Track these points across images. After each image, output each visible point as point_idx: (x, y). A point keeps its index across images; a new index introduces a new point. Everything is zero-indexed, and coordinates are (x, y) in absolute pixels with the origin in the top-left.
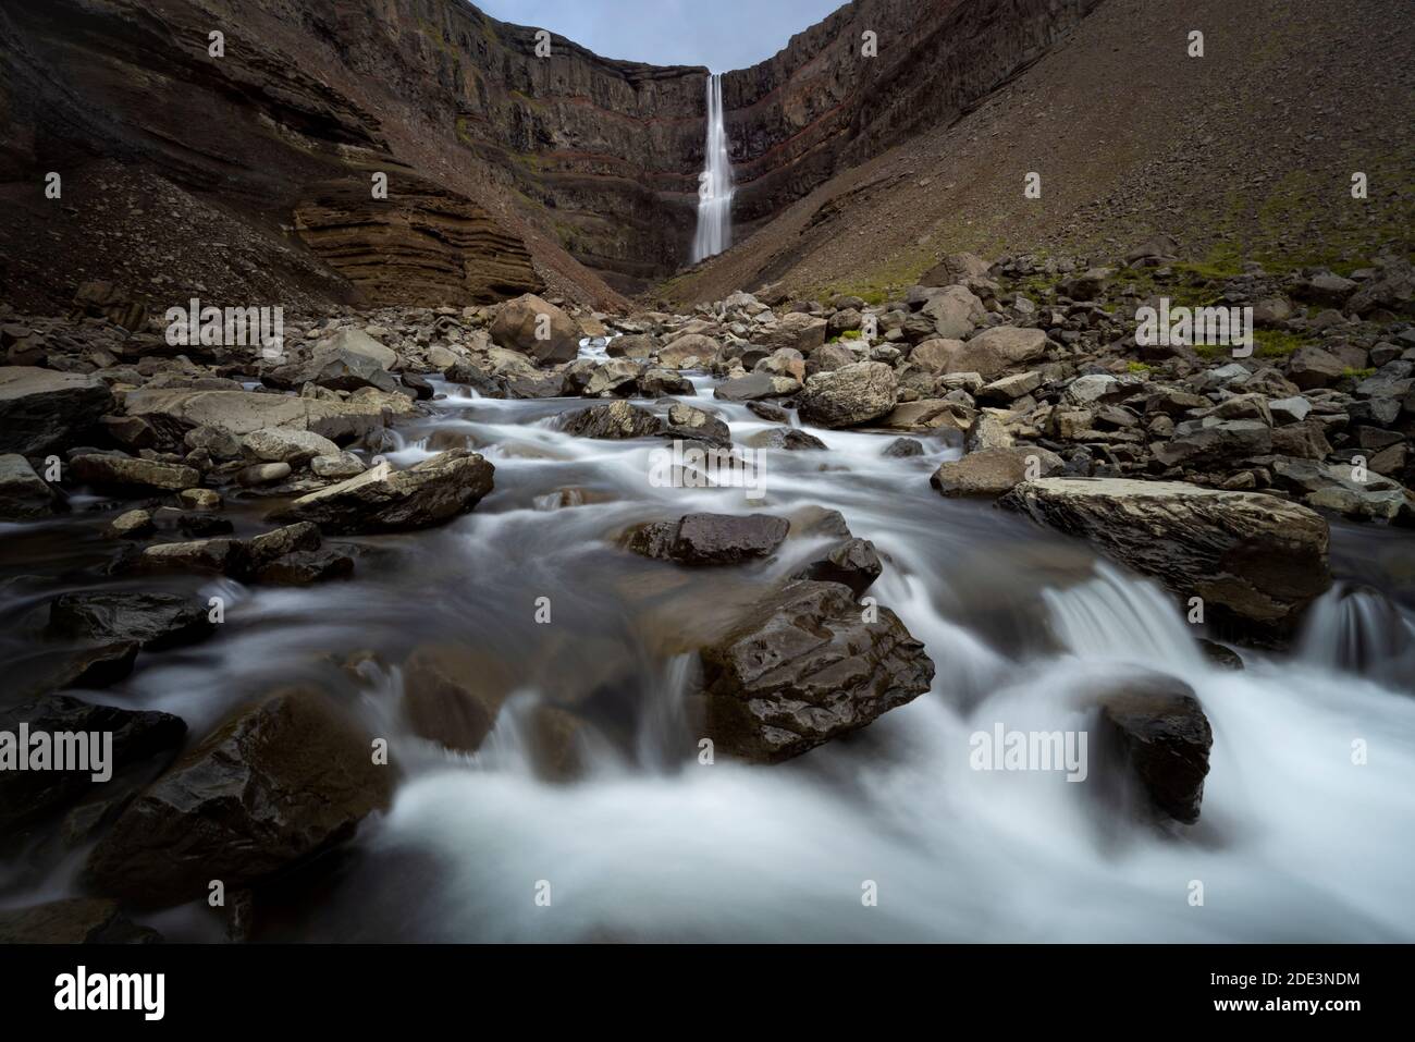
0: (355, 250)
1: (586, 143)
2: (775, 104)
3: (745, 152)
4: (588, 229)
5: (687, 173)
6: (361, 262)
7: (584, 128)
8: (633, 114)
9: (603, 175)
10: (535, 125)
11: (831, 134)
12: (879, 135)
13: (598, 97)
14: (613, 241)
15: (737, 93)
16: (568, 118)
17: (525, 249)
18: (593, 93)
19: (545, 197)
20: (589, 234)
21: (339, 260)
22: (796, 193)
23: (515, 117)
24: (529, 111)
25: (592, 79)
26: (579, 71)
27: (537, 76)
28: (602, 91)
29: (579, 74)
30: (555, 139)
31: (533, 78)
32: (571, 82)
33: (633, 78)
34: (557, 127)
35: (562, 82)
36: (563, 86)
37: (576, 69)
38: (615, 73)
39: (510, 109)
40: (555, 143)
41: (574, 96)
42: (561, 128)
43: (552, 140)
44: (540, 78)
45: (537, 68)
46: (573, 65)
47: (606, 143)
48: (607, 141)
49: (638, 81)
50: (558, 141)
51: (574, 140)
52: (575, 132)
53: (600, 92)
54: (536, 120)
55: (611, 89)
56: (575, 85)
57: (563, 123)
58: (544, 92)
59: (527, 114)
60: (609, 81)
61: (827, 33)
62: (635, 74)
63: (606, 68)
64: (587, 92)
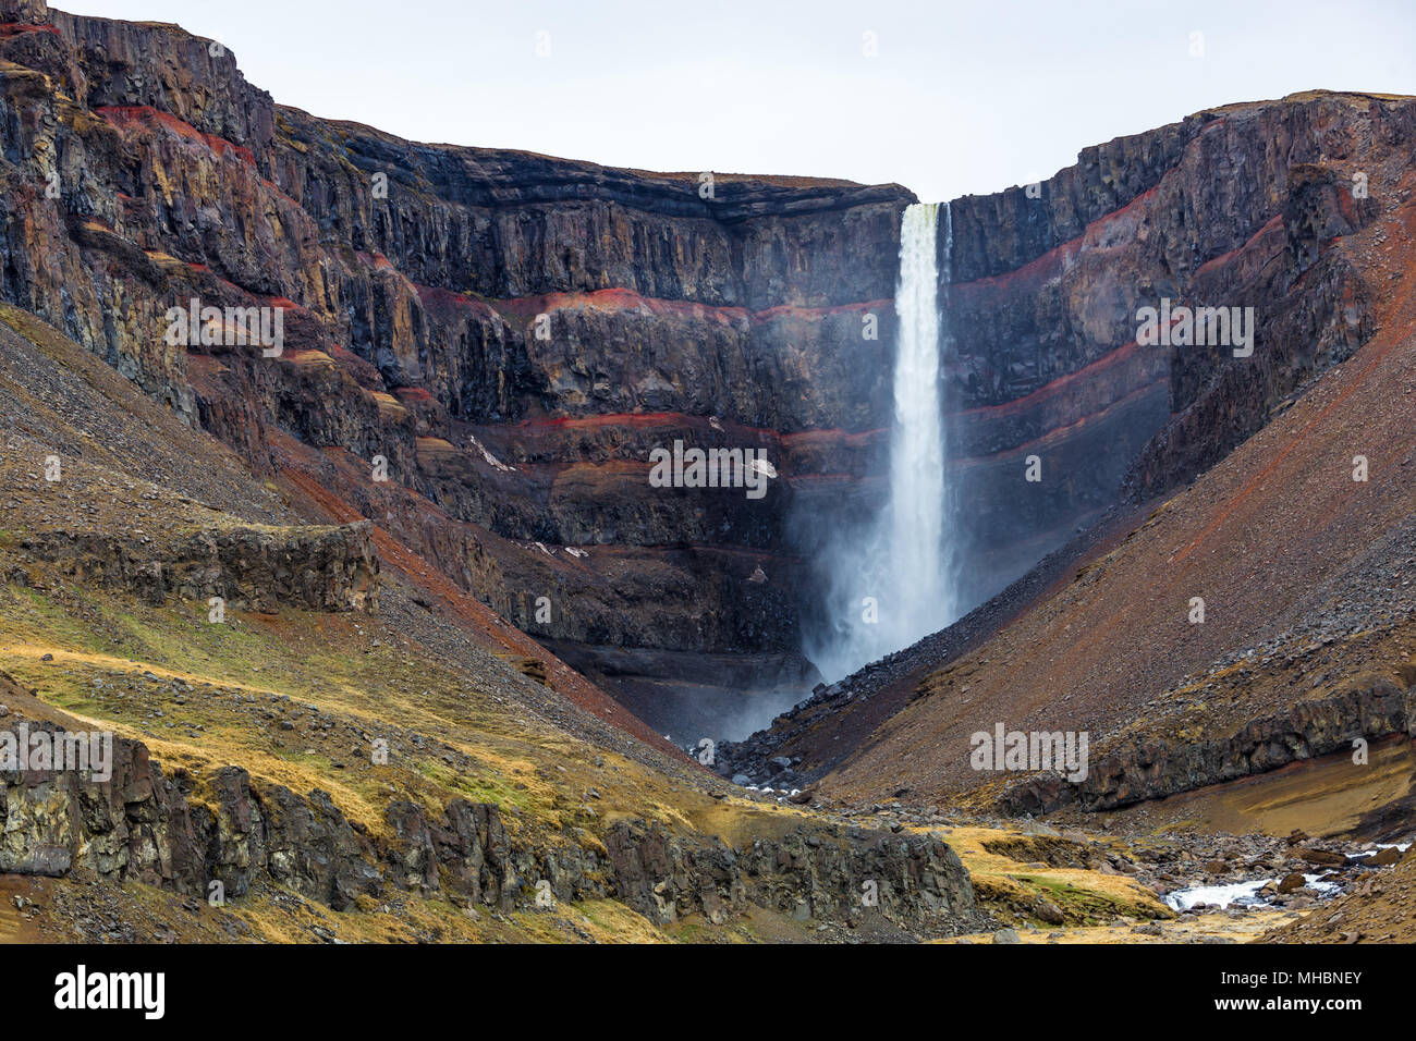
1: (623, 391)
2: (1055, 283)
4: (632, 589)
7: (619, 360)
10: (512, 360)
13: (649, 274)
14: (685, 612)
16: (585, 341)
18: (637, 269)
20: (634, 600)
23: (471, 349)
24: (499, 333)
25: (636, 238)
26: (607, 230)
27: (514, 250)
28: (658, 259)
29: (607, 237)
30: (556, 385)
31: (507, 255)
32: (591, 254)
33: (732, 214)
34: (562, 359)
35: (572, 260)
36: (572, 268)
37: (601, 228)
38: (688, 210)
39: (463, 336)
40: (554, 397)
41: (598, 287)
42: (569, 363)
43: (548, 390)
44: (521, 253)
45: (517, 232)
46: (595, 217)
47: (667, 387)
48: (669, 380)
49: (742, 219)
50: (562, 391)
51: (598, 386)
52: (600, 370)
53: (653, 263)
54: (515, 350)
55: (680, 250)
56: (599, 263)
57: (573, 352)
58: (530, 283)
59: (496, 340)
60: (675, 232)
61: (1143, 165)
62: (734, 206)
63: (667, 203)
64: (626, 275)
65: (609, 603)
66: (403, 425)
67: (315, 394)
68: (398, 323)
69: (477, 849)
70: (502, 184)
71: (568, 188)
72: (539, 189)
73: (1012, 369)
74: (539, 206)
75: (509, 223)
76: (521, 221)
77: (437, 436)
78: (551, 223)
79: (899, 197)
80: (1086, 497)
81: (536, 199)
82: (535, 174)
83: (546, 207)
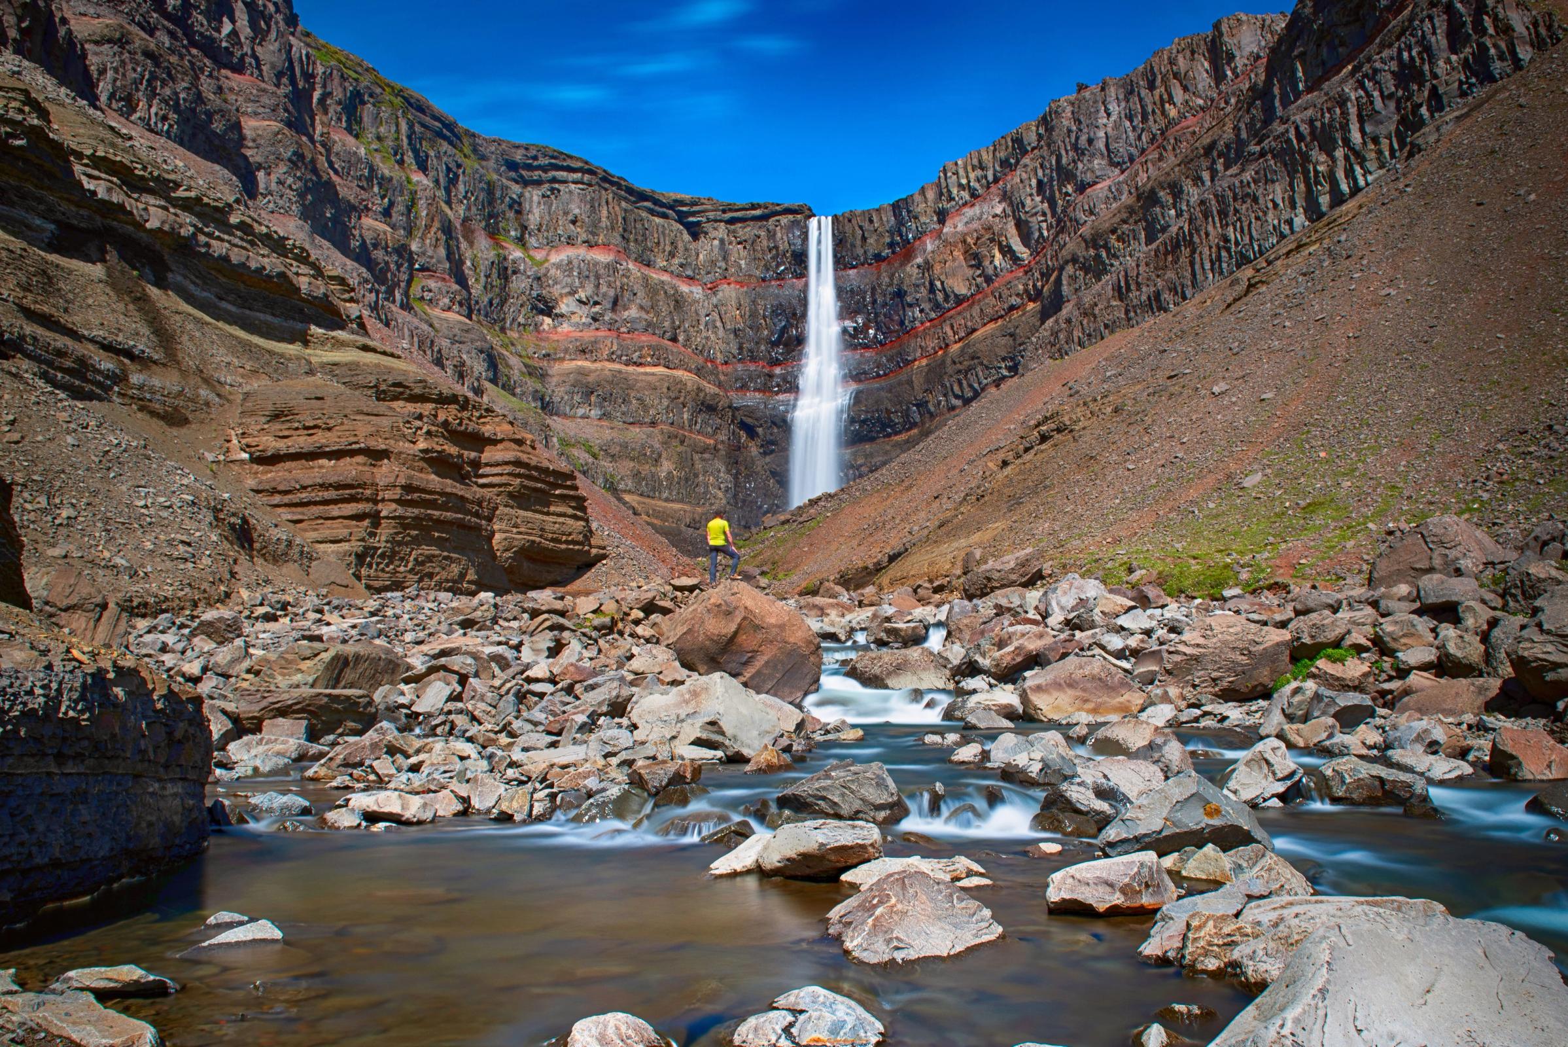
0: (331, 494)
1: (613, 316)
2: (919, 260)
3: (871, 332)
4: (615, 450)
5: (776, 363)
6: (336, 513)
7: (611, 293)
8: (689, 273)
9: (641, 364)
10: (531, 287)
11: (1012, 308)
12: (1097, 311)
13: (634, 246)
14: (654, 469)
15: (858, 243)
16: (585, 278)
17: (576, 488)
18: (625, 239)
19: (542, 399)
20: (615, 458)
21: (299, 509)
22: (957, 397)
23: (499, 275)
24: (522, 267)
25: (624, 220)
26: (606, 208)
27: (537, 215)
28: (641, 238)
29: (604, 213)
30: (563, 308)
31: (531, 217)
32: (593, 223)
33: (691, 219)
34: (567, 290)
35: (579, 224)
36: (579, 230)
37: (601, 206)
38: (663, 212)
39: (493, 263)
40: (562, 316)
41: (597, 245)
42: (573, 292)
43: (557, 311)
44: (541, 217)
45: (539, 203)
46: (597, 201)
47: (645, 316)
49: (698, 223)
50: (568, 312)
51: (594, 310)
52: (596, 298)
53: (638, 240)
54: (533, 280)
55: (656, 236)
56: (599, 229)
57: (577, 284)
58: (548, 238)
62: (694, 214)
63: (648, 204)
64: (616, 238)
65: (595, 456)
70: (530, 167)
71: (579, 176)
72: (557, 173)
73: (884, 325)
74: (557, 186)
75: (533, 196)
76: (543, 195)
78: (564, 196)
79: (804, 211)
81: (554, 180)
82: (553, 161)
83: (562, 187)
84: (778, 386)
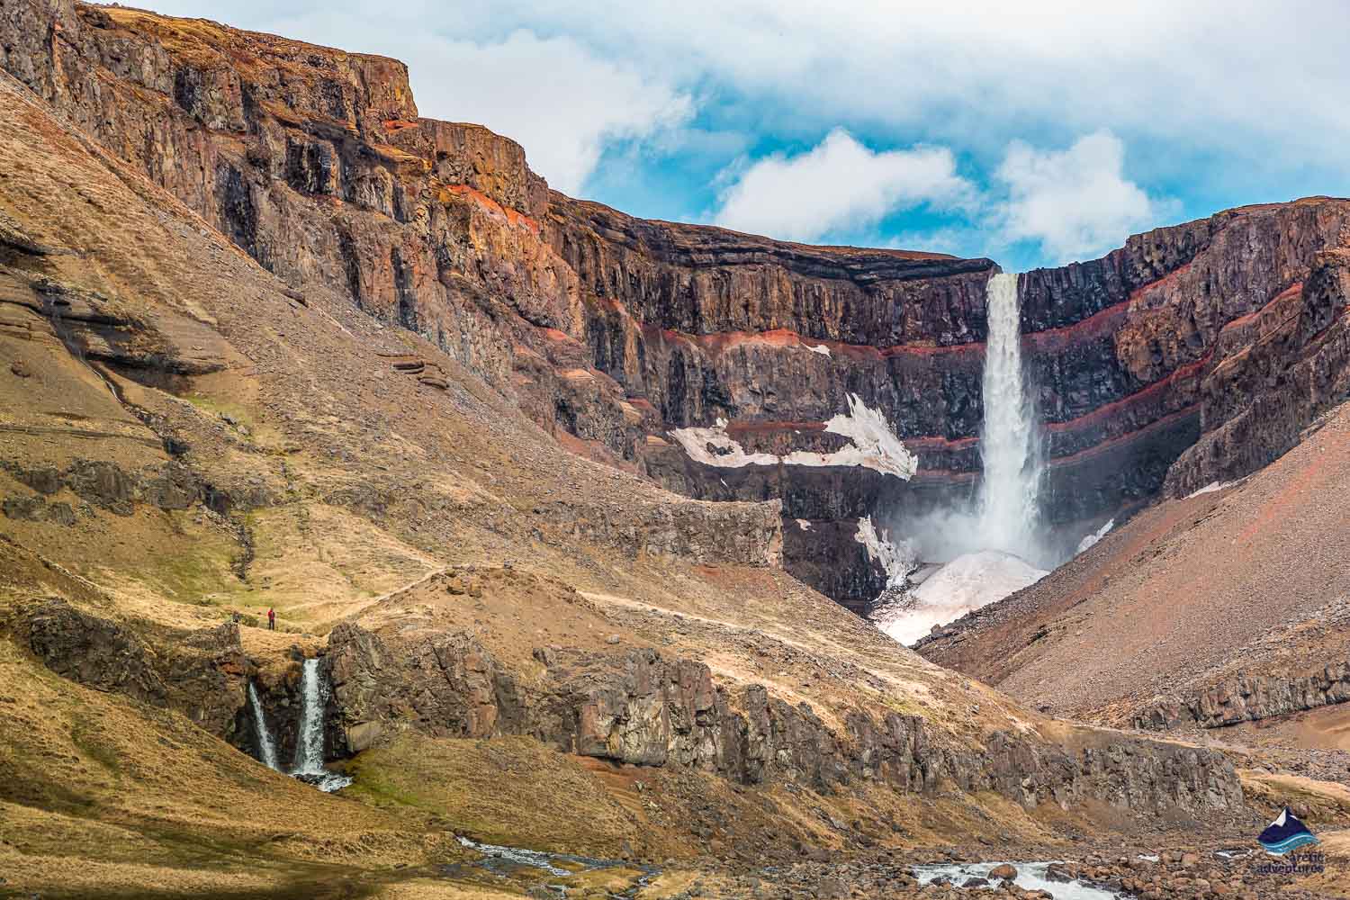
1: (787, 405)
3: (1059, 404)
5: (956, 437)
7: (783, 383)
10: (705, 380)
13: (805, 320)
15: (1045, 304)
16: (759, 368)
18: (796, 315)
23: (676, 371)
24: (697, 360)
25: (795, 294)
26: (776, 287)
27: (708, 300)
28: (811, 309)
29: (775, 292)
30: (737, 400)
31: (702, 303)
32: (764, 306)
33: (865, 277)
34: (741, 381)
35: (750, 308)
36: (750, 314)
37: (772, 285)
38: (834, 273)
39: (670, 361)
40: (736, 408)
41: (768, 329)
42: (746, 383)
43: (732, 403)
44: (713, 302)
45: (710, 286)
46: (768, 279)
47: (818, 403)
48: (820, 398)
49: (872, 281)
50: (742, 404)
51: (768, 401)
52: (770, 389)
53: (808, 312)
54: (707, 373)
55: (827, 303)
56: (770, 310)
57: (750, 375)
58: (718, 323)
59: (694, 366)
60: (824, 289)
61: (1178, 249)
62: (866, 272)
63: (818, 268)
64: (788, 320)
66: (639, 426)
67: (582, 402)
68: (628, 351)
69: (908, 751)
70: (700, 251)
71: (749, 255)
72: (728, 256)
73: (1072, 397)
74: (727, 268)
75: (705, 278)
76: (713, 279)
77: (655, 435)
78: (735, 280)
79: (987, 267)
80: (1127, 492)
81: (725, 263)
82: (724, 244)
83: (732, 269)
84: (958, 464)
